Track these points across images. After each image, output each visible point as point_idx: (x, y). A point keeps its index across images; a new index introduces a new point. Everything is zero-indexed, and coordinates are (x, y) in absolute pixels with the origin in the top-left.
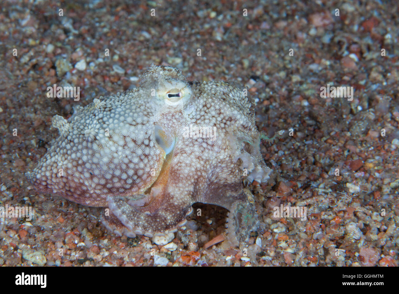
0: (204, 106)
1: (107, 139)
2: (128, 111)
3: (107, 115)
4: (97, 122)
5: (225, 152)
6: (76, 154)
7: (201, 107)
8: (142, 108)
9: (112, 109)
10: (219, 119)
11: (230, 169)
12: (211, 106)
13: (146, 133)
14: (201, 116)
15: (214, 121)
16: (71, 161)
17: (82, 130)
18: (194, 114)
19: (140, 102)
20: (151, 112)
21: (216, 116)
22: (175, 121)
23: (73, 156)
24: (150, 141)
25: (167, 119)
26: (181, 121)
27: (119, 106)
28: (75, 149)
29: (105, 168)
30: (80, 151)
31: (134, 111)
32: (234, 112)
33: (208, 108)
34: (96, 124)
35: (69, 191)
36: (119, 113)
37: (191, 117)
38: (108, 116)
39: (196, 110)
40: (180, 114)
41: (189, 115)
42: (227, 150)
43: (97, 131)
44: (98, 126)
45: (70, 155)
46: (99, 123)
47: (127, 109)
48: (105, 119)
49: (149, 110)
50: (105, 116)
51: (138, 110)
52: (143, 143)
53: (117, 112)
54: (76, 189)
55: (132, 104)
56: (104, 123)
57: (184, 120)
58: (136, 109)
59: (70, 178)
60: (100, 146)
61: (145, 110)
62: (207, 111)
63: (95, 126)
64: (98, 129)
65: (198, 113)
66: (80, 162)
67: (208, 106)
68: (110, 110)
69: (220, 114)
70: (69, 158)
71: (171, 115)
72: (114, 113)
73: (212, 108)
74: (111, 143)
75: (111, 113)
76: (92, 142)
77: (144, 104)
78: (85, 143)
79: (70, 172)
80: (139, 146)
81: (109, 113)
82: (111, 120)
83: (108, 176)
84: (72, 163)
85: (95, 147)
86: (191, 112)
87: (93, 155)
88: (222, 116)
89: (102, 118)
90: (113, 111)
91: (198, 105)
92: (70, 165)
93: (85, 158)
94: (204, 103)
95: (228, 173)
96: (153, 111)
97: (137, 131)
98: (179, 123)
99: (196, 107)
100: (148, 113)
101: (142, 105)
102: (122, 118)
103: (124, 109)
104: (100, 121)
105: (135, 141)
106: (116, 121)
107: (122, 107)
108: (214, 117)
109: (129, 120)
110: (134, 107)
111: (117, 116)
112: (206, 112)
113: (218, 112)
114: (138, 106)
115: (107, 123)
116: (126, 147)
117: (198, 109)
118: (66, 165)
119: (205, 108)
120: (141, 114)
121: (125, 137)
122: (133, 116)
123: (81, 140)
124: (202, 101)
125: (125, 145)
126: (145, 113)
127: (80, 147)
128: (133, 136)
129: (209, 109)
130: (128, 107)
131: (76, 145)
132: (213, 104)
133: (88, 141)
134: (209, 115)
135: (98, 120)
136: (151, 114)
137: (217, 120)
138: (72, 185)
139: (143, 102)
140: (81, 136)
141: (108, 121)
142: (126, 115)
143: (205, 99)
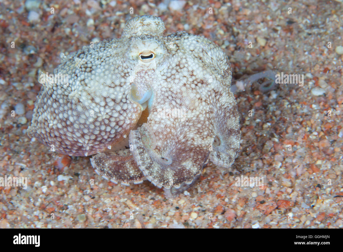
0: (177, 65)
1: (90, 101)
2: (107, 72)
3: (88, 76)
4: (80, 84)
5: (192, 112)
6: (63, 114)
7: (174, 65)
8: (120, 69)
9: (93, 70)
10: (191, 80)
11: (197, 128)
12: (184, 67)
13: (124, 94)
14: (172, 75)
15: (184, 81)
16: (60, 121)
17: (65, 90)
18: (165, 71)
19: (118, 62)
20: (128, 73)
21: (189, 76)
22: (147, 77)
23: (61, 116)
24: (127, 99)
25: (141, 76)
26: (153, 77)
27: (99, 66)
28: (61, 109)
29: (92, 127)
30: (66, 112)
31: (112, 72)
32: (205, 76)
33: (181, 68)
34: (79, 85)
35: (67, 148)
36: (99, 75)
37: (162, 73)
38: (89, 78)
39: (169, 67)
40: (153, 71)
41: (161, 72)
42: (194, 111)
43: (80, 93)
44: (81, 88)
45: (58, 114)
46: (82, 85)
47: (106, 70)
48: (87, 81)
49: (126, 71)
50: (86, 77)
51: (117, 71)
52: (121, 101)
53: (97, 74)
54: (72, 145)
55: (111, 64)
56: (86, 85)
57: (156, 76)
58: (114, 70)
59: (63, 137)
60: (84, 108)
61: (123, 71)
62: (179, 70)
63: (78, 87)
64: (81, 91)
65: (169, 70)
66: (68, 123)
67: (182, 66)
68: (91, 71)
69: (192, 75)
70: (57, 117)
71: (144, 72)
72: (95, 75)
73: (185, 69)
74: (94, 105)
75: (92, 74)
76: (76, 104)
77: (121, 65)
78: (69, 105)
79: (61, 132)
80: (118, 104)
81: (89, 74)
82: (92, 83)
83: (97, 132)
84: (61, 123)
85: (79, 108)
86: (163, 68)
87: (78, 116)
88: (194, 78)
89: (84, 80)
90: (93, 72)
91: (171, 63)
92: (60, 126)
93: (71, 119)
94: (178, 63)
95: (195, 132)
96: (129, 70)
97: (116, 93)
98: (151, 79)
99: (169, 64)
100: (125, 74)
101: (120, 66)
102: (102, 81)
103: (103, 70)
104: (83, 82)
105: (114, 100)
106: (97, 84)
107: (102, 67)
108: (185, 77)
109: (109, 82)
110: (112, 68)
111: (97, 78)
112: (177, 71)
113: (191, 73)
114: (117, 67)
115: (89, 85)
116: (107, 107)
117: (171, 67)
118: (56, 125)
119: (178, 67)
120: (119, 75)
121: (105, 98)
122: (111, 78)
123: (65, 101)
124: (175, 60)
125: (106, 104)
126: (123, 74)
127: (66, 108)
128: (113, 97)
129: (182, 70)
130: (107, 67)
131: (62, 106)
132: (186, 65)
133: (71, 103)
134: (180, 74)
135: (81, 81)
136: (127, 75)
137: (187, 81)
138: (68, 143)
139: (120, 62)
140: (65, 97)
141: (89, 83)
142: (106, 77)
143: (179, 59)
